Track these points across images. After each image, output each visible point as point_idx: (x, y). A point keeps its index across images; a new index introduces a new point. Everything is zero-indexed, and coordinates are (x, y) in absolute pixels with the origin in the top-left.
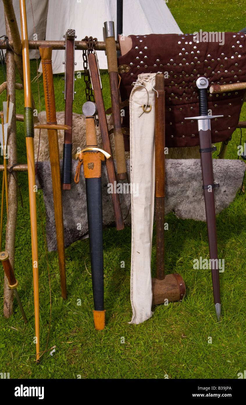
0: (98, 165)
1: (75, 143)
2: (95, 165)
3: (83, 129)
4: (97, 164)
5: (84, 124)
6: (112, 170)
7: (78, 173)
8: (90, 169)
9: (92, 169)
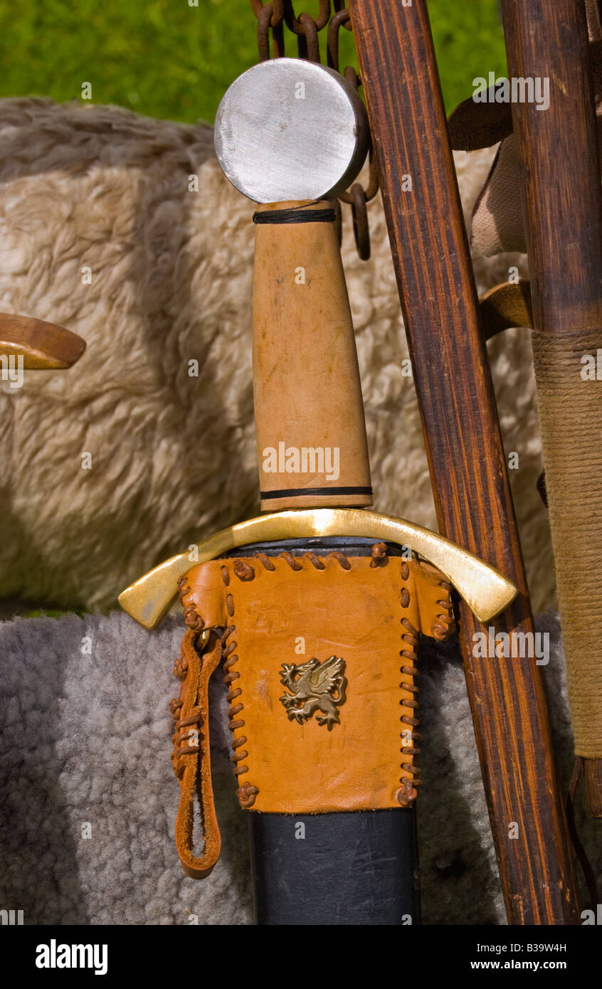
0: (380, 684)
1: (137, 411)
2: (356, 680)
3: (215, 274)
4: (377, 676)
5: (217, 223)
6: (526, 724)
7: (199, 775)
8: (302, 719)
9: (331, 724)
